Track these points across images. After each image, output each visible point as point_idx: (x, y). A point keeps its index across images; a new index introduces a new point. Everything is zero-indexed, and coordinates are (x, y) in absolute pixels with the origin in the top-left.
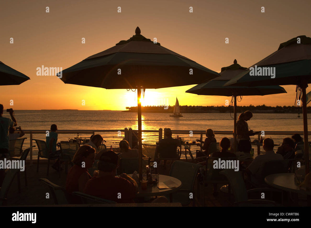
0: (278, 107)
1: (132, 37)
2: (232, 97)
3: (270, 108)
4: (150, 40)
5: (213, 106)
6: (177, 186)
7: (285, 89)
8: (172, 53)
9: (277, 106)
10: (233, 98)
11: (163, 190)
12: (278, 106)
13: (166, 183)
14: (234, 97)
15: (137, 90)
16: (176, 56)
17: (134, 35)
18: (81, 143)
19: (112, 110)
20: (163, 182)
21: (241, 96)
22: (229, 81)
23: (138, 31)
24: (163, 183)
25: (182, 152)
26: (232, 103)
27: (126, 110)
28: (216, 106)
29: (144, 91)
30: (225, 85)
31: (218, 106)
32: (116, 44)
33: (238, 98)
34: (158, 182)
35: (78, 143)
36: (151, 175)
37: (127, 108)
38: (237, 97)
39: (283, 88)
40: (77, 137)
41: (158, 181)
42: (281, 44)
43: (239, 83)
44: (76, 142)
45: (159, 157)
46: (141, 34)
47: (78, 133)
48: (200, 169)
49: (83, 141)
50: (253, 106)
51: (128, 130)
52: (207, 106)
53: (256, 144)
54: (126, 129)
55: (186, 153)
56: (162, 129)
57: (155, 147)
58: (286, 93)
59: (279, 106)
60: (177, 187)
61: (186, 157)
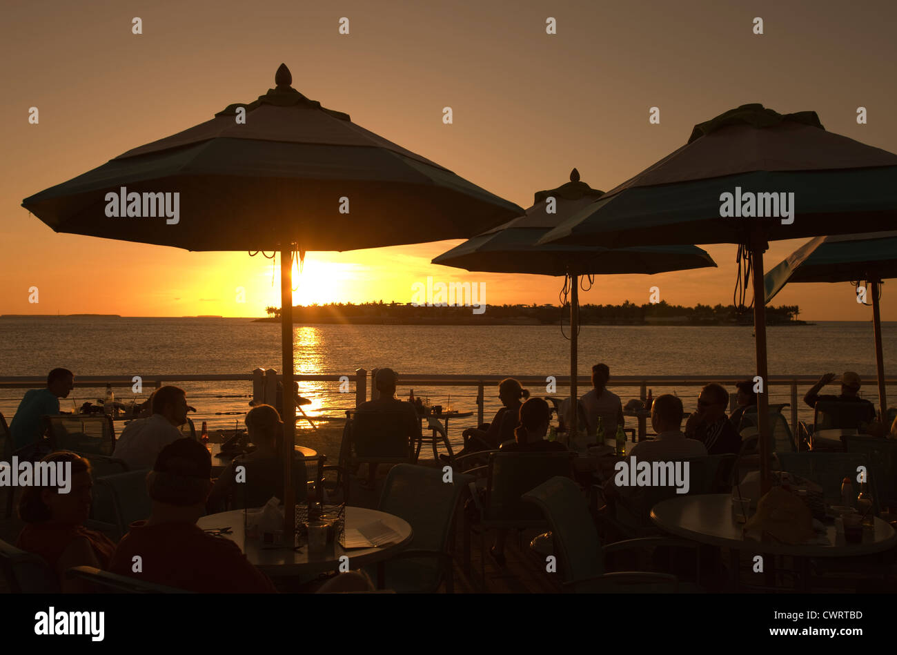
0: (700, 308)
1: (265, 94)
2: (564, 277)
3: (679, 311)
4: (318, 103)
5: (520, 306)
6: (397, 540)
7: (711, 256)
8: (380, 144)
9: (699, 305)
10: (568, 279)
11: (354, 552)
12: (702, 304)
13: (366, 533)
14: (570, 278)
15: (278, 254)
16: (392, 152)
17: (270, 90)
18: (120, 415)
19: (224, 316)
20: (358, 530)
21: (591, 276)
22: (550, 232)
23: (283, 75)
24: (357, 533)
25: (423, 439)
26: (566, 294)
27: (266, 315)
28: (529, 304)
29: (302, 256)
30: (539, 241)
31: (535, 305)
32: (216, 115)
33: (583, 280)
34: (343, 529)
35: (106, 417)
36: (322, 509)
37: (270, 310)
38: (579, 278)
39: (706, 252)
40: (107, 399)
41: (343, 524)
42: (696, 126)
43: (578, 235)
44: (104, 413)
45: (354, 455)
46: (293, 86)
47: (109, 386)
48: (472, 485)
49: (123, 409)
50: (633, 304)
51: (265, 375)
52: (505, 306)
53: (634, 412)
54: (258, 371)
55: (434, 442)
56: (366, 372)
57: (342, 426)
58: (716, 266)
59: (703, 306)
60: (397, 542)
61: (435, 452)
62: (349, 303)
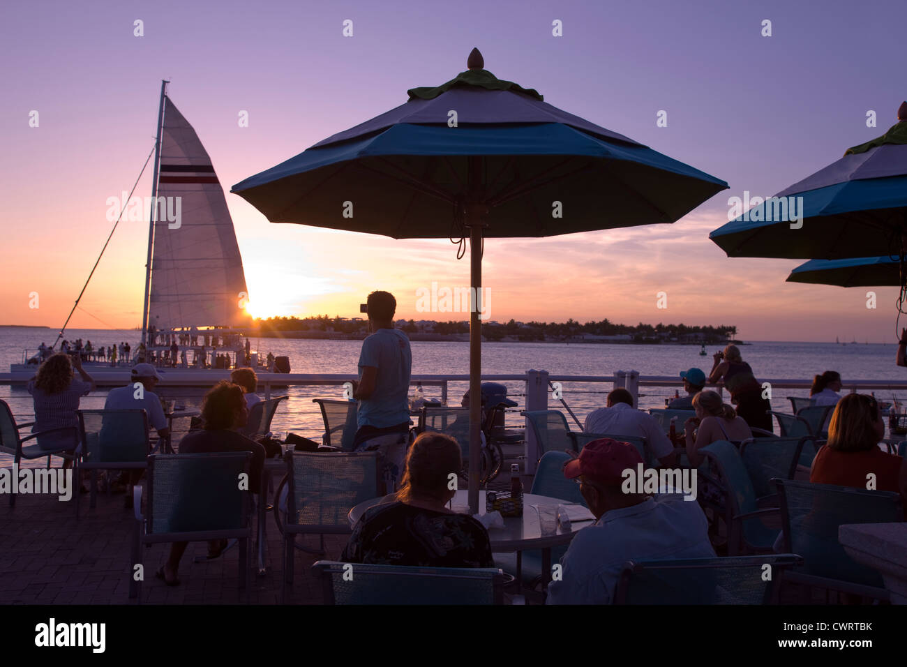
0: (641, 327)
62: (293, 317)
